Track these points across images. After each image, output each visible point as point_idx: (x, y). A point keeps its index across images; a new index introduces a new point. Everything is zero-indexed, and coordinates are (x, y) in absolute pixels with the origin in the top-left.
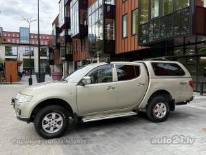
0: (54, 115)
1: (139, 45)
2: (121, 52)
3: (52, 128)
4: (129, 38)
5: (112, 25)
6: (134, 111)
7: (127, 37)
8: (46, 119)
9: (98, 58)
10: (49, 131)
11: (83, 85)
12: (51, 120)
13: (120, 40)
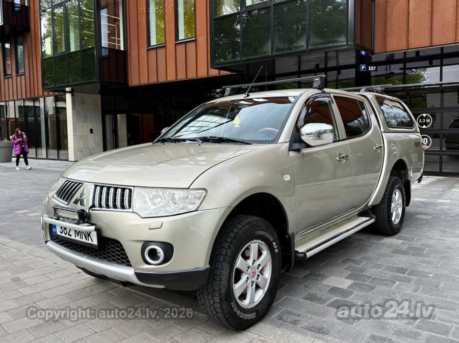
0: (254, 246)
2: (144, 81)
4: (171, 47)
5: (113, 12)
7: (162, 47)
8: (240, 263)
9: (68, 97)
10: (246, 303)
11: (298, 150)
12: (250, 262)
13: (144, 51)
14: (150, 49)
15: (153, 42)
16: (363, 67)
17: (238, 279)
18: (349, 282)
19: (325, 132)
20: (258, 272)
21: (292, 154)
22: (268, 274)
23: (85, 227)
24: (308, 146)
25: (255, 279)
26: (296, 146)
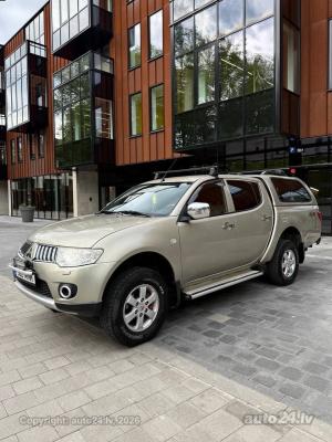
0: (143, 289)
1: (174, 150)
2: (127, 163)
3: (140, 320)
4: (146, 136)
5: (106, 110)
6: (253, 268)
7: (140, 136)
8: (130, 299)
9: (74, 174)
10: (135, 328)
11: (187, 222)
12: (139, 300)
13: (127, 140)
14: (131, 138)
15: (134, 133)
16: (292, 149)
17: (128, 311)
18: (227, 318)
19: (204, 208)
20: (146, 307)
21: (180, 224)
22: (156, 309)
23: (29, 272)
24: (192, 219)
25: (143, 312)
26: (185, 218)
